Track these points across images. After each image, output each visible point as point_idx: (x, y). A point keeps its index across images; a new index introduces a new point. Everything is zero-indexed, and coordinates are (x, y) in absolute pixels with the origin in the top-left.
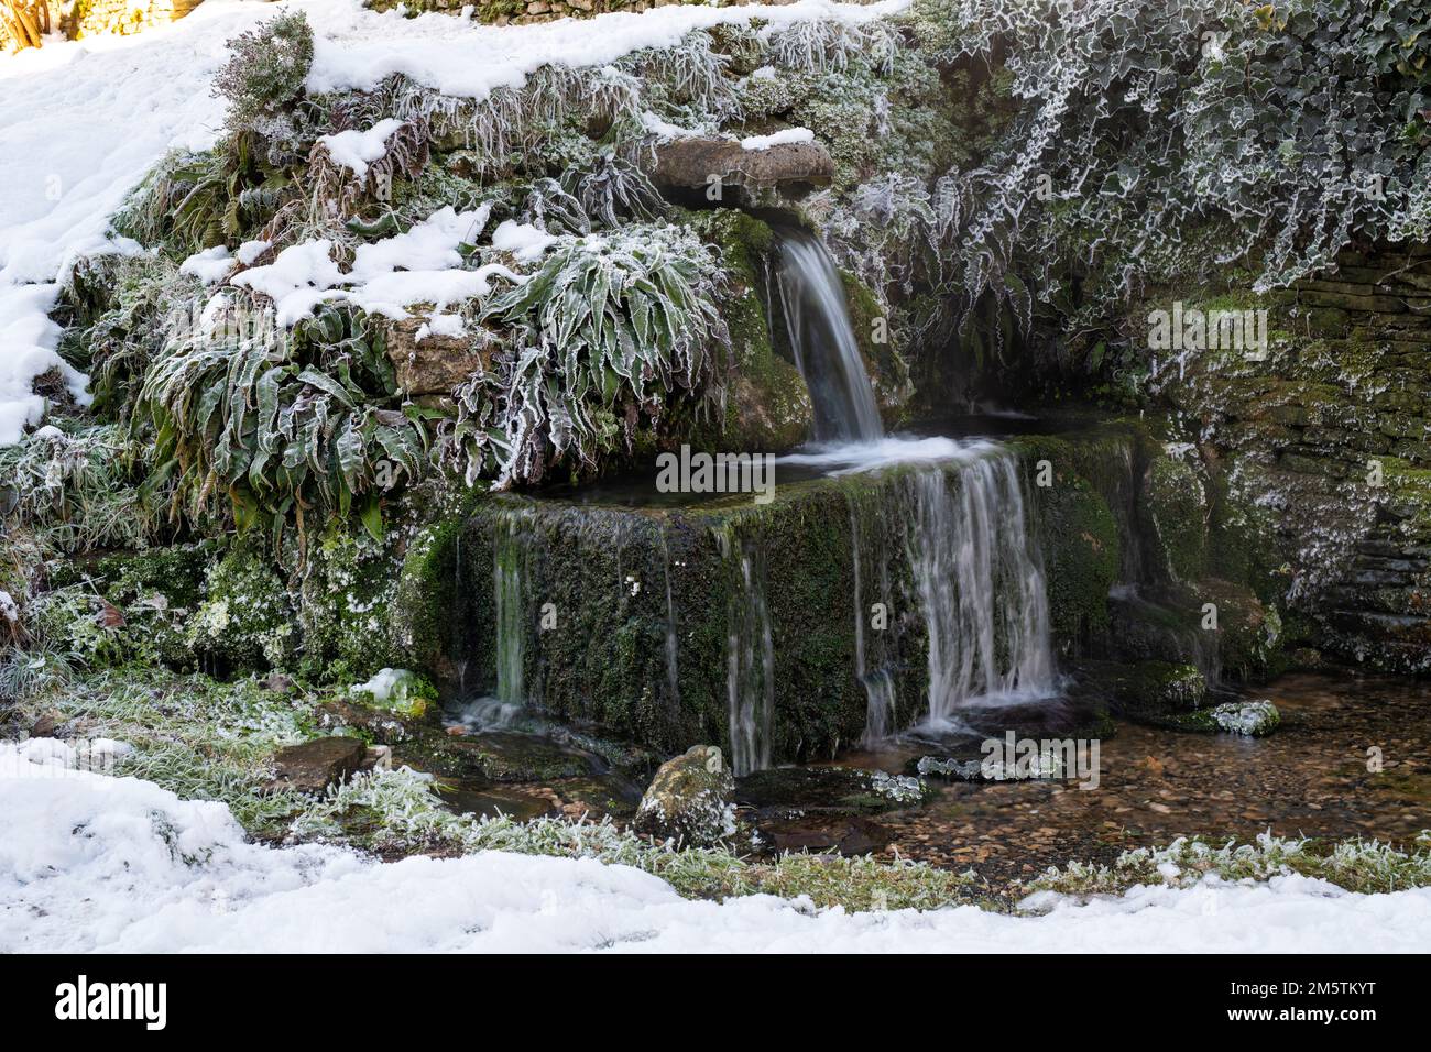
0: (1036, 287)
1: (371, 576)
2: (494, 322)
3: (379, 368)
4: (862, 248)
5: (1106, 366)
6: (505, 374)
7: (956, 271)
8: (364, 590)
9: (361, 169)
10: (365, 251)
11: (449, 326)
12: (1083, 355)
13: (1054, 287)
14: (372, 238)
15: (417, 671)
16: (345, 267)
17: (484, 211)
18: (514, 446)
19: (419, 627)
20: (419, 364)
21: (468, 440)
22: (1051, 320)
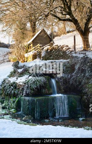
0: (77, 83)
1: (14, 102)
2: (25, 83)
3: (16, 86)
4: (61, 79)
5: (82, 90)
6: (24, 87)
7: (69, 82)
8: (13, 103)
9: (20, 72)
10: (19, 78)
11: (21, 83)
12: (80, 89)
13: (78, 83)
14: (20, 77)
15: (16, 109)
16: (17, 79)
17: (29, 75)
18: (24, 92)
19: (16, 106)
20: (18, 86)
21: (21, 92)
22: (77, 86)
